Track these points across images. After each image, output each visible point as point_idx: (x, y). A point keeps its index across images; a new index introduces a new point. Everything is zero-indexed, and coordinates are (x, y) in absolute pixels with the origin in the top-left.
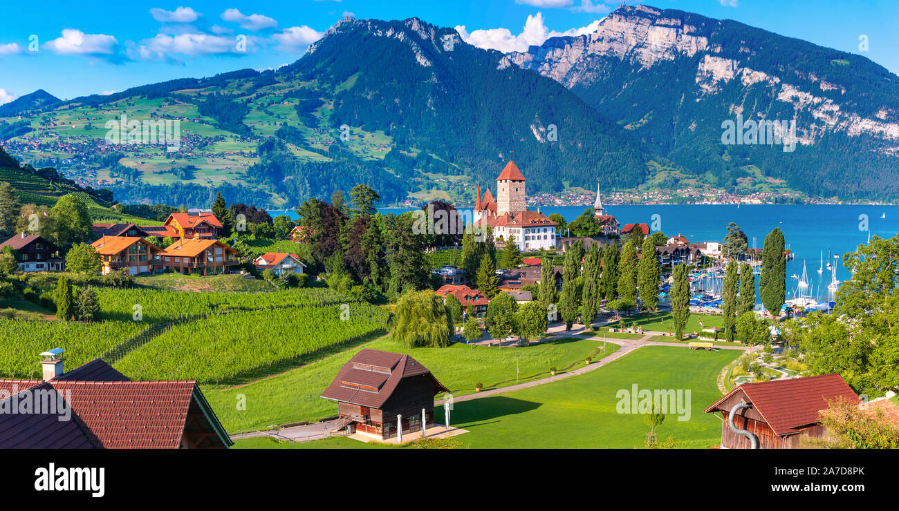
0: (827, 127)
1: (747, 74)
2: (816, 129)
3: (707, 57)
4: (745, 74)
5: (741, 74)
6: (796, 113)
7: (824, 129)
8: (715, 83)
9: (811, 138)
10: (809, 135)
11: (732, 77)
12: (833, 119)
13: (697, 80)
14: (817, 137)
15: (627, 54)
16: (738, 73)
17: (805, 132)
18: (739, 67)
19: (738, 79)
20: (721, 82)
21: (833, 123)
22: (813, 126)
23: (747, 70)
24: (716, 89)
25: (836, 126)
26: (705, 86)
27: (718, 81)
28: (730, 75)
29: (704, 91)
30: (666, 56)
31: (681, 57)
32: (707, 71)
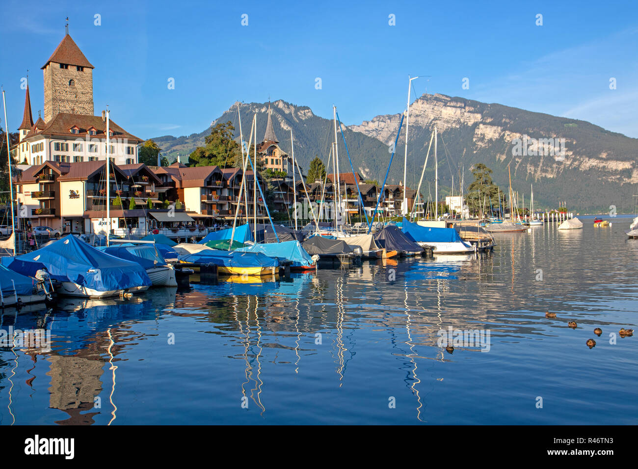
0: (565, 166)
1: (508, 135)
2: (557, 167)
3: (481, 126)
4: (506, 135)
5: (504, 135)
6: (542, 158)
7: (562, 167)
8: (486, 141)
9: (554, 173)
10: (552, 171)
11: (498, 137)
12: (569, 161)
13: (474, 140)
14: (558, 172)
15: (428, 125)
16: (502, 134)
17: (550, 169)
18: (502, 131)
19: (502, 138)
20: (490, 140)
21: (569, 163)
22: (555, 166)
23: (508, 133)
24: (487, 145)
25: (571, 165)
26: (480, 143)
27: (488, 140)
28: (497, 136)
29: (479, 146)
30: (454, 125)
31: (464, 126)
32: (481, 134)
